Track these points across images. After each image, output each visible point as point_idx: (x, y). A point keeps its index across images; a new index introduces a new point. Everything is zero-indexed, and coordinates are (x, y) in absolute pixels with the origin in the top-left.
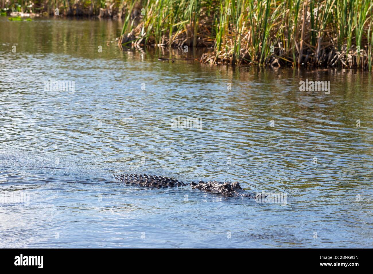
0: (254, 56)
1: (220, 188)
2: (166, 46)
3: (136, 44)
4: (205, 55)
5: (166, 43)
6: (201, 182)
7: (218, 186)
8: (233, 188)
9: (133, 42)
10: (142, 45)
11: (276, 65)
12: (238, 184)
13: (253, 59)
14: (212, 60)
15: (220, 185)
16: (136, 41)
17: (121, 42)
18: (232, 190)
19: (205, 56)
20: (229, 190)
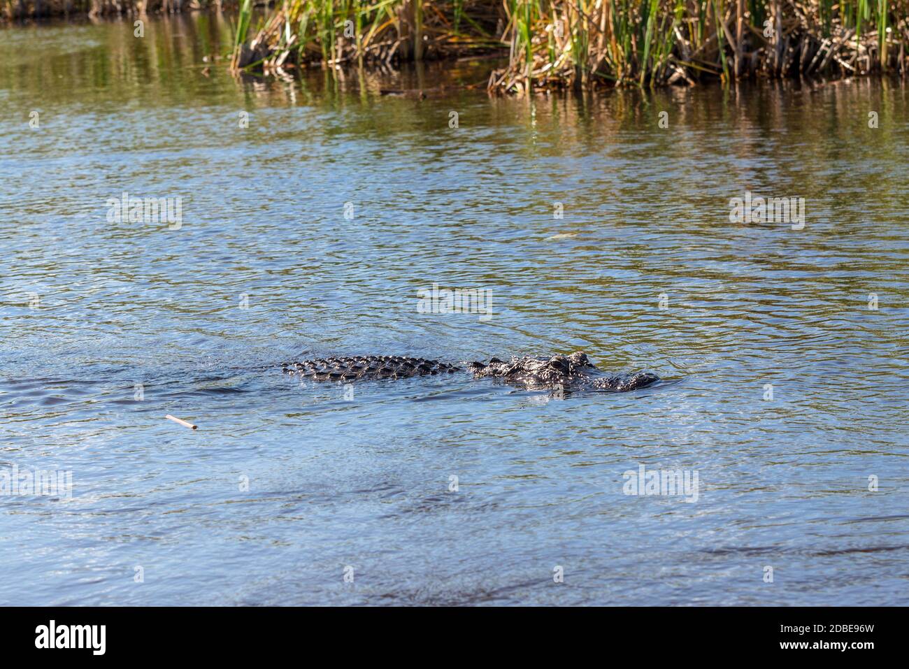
0: (620, 68)
1: (542, 369)
2: (348, 64)
3: (276, 66)
4: (498, 73)
5: (349, 57)
6: (495, 360)
7: (537, 366)
8: (574, 368)
9: (266, 62)
10: (290, 66)
11: (681, 82)
12: (583, 358)
13: (621, 74)
14: (519, 86)
15: (543, 364)
16: (274, 58)
17: (238, 63)
18: (572, 373)
19: (498, 78)
20: (566, 372)
